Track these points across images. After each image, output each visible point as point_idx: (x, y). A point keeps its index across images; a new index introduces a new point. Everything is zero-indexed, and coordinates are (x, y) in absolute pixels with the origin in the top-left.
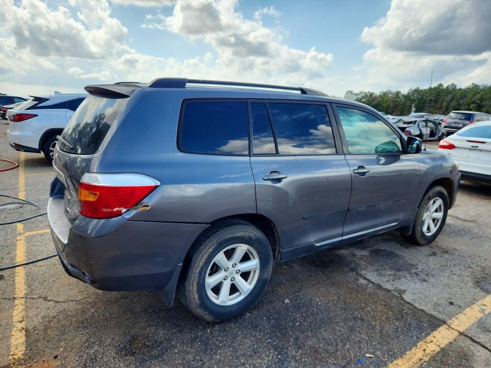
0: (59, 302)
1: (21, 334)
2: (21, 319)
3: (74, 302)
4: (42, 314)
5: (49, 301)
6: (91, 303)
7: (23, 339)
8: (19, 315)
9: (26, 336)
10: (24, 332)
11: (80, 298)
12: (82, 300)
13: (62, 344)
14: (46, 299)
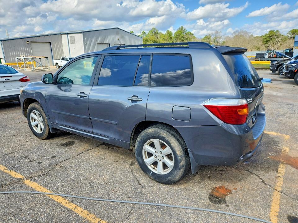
0: (257, 175)
1: (281, 171)
2: (279, 178)
3: (249, 171)
4: (268, 174)
5: (261, 179)
6: (243, 166)
7: (279, 169)
8: (280, 180)
9: (278, 169)
10: (279, 172)
11: (246, 172)
12: (245, 170)
13: (264, 160)
14: (263, 182)
